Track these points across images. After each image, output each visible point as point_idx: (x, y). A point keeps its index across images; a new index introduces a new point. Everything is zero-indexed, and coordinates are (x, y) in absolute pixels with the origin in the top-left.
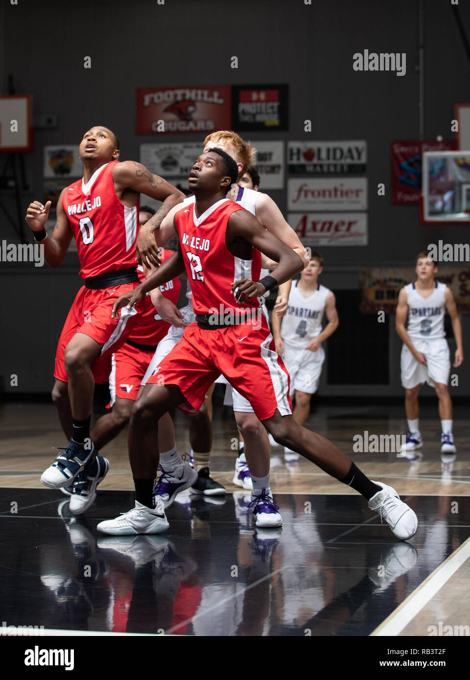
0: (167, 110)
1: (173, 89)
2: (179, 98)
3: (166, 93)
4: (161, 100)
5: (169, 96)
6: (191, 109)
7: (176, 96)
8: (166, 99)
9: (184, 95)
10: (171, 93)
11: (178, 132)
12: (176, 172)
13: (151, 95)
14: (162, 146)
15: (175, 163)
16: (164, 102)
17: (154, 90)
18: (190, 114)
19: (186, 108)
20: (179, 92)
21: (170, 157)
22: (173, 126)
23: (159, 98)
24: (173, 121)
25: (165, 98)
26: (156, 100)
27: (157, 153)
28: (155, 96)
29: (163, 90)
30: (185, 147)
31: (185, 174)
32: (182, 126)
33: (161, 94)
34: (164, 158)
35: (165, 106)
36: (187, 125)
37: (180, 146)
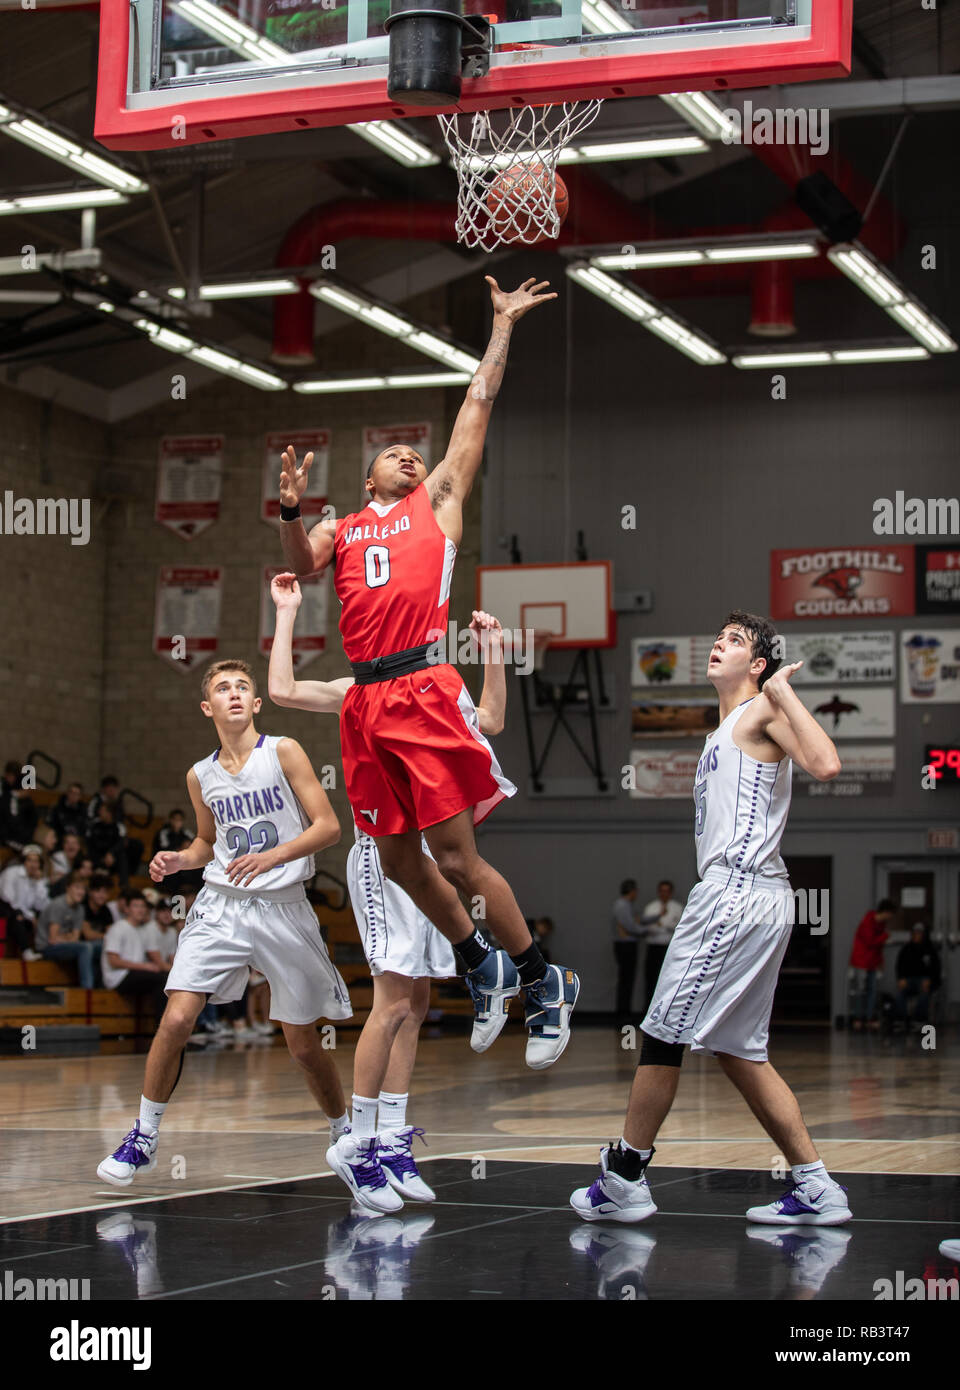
0: (817, 583)
1: (826, 551)
2: (836, 564)
3: (816, 558)
4: (808, 567)
5: (820, 562)
6: (853, 581)
7: (830, 561)
8: (816, 566)
9: (842, 560)
10: (824, 557)
11: (834, 616)
12: (832, 676)
13: (794, 561)
14: (811, 638)
15: (830, 664)
16: (813, 570)
17: (798, 553)
18: (851, 589)
19: (847, 580)
20: (836, 556)
21: (822, 655)
22: (827, 607)
23: (805, 564)
24: (827, 599)
25: (814, 564)
26: (801, 568)
27: (803, 649)
28: (800, 562)
29: (812, 552)
30: (845, 639)
31: (845, 679)
32: (841, 606)
33: (808, 559)
34: (813, 655)
35: (815, 576)
36: (848, 605)
37: (838, 638)
